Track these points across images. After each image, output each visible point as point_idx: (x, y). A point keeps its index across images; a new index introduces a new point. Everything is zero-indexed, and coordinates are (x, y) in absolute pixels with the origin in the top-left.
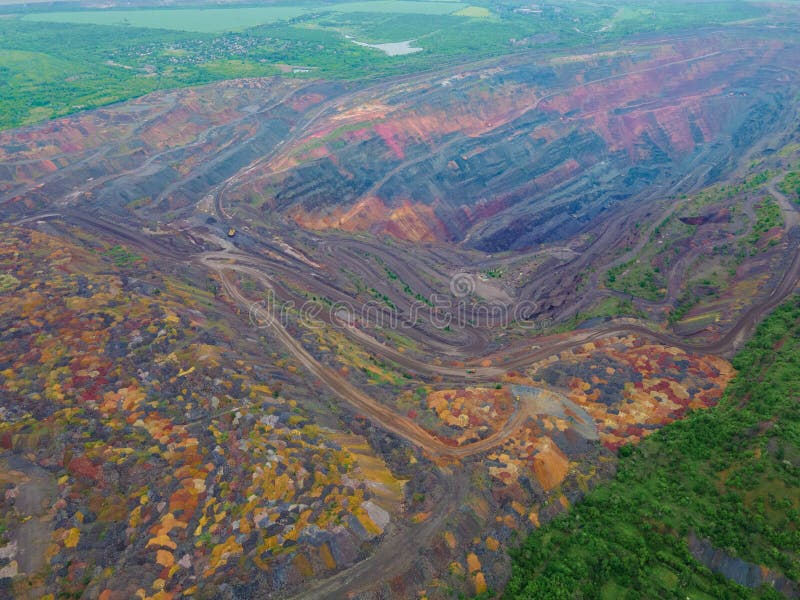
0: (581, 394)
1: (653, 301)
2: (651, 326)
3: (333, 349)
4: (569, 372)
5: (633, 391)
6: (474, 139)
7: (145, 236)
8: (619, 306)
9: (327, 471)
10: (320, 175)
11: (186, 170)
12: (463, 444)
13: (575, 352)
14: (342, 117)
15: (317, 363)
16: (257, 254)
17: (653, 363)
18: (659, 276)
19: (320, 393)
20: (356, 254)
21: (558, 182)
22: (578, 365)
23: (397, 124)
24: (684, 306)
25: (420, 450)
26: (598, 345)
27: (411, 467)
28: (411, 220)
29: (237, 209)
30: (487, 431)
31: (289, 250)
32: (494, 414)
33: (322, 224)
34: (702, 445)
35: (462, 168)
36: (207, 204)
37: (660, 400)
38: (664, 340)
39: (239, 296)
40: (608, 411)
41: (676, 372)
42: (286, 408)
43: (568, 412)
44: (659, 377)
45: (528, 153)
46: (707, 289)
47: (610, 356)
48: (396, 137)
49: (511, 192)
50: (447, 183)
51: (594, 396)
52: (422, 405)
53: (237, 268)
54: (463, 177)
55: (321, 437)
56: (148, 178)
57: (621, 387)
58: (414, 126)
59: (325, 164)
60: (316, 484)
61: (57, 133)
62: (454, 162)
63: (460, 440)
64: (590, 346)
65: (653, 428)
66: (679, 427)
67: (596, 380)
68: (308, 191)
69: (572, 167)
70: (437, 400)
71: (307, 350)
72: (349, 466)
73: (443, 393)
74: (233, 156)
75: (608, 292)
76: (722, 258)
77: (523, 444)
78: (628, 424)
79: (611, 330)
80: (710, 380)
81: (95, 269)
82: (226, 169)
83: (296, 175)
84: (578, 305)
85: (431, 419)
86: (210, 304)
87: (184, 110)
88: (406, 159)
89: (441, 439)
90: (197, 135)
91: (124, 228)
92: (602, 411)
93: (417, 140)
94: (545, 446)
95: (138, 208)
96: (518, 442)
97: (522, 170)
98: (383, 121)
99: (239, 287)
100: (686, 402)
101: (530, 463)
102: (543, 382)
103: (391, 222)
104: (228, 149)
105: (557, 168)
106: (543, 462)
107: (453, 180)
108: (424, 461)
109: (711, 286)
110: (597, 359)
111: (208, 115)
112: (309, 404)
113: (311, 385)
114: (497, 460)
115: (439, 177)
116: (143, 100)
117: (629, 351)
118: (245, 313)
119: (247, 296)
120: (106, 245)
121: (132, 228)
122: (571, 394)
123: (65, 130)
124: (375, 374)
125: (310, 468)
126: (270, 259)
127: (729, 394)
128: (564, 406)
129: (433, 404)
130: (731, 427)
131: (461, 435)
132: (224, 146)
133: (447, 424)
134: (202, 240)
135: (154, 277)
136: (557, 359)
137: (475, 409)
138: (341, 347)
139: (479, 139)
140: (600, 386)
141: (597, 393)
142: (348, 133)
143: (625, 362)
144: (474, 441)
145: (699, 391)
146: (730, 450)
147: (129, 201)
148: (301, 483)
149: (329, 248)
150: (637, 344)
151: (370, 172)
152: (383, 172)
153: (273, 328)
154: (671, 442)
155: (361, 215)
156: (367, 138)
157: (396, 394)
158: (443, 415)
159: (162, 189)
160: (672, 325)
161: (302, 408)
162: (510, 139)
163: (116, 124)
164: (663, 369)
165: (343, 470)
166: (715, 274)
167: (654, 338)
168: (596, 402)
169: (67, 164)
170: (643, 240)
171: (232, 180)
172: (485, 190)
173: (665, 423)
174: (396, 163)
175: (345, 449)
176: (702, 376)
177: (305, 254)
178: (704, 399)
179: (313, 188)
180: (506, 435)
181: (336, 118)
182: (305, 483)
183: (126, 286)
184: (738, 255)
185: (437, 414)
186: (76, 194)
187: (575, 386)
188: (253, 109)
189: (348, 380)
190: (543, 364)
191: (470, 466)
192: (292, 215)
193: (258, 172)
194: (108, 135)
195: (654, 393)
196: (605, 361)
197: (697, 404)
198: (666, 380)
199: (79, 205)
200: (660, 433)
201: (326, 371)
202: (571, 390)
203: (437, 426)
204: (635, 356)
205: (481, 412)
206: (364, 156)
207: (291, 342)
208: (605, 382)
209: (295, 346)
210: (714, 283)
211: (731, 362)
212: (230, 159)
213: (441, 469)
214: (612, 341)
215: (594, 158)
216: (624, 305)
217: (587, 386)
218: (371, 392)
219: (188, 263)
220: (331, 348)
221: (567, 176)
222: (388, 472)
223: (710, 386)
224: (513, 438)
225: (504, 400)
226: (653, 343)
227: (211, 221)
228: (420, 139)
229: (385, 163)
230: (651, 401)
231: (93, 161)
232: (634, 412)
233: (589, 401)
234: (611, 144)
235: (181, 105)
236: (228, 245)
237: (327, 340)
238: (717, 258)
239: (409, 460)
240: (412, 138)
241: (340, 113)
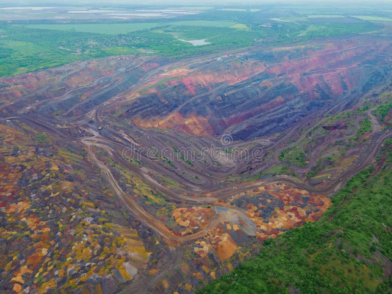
0: (252, 212)
1: (301, 167)
2: (295, 179)
3: (133, 186)
4: (248, 201)
5: (278, 211)
6: (231, 86)
7: (58, 129)
8: (282, 169)
9: (110, 246)
10: (151, 102)
11: (84, 98)
12: (184, 235)
13: (254, 191)
14: (165, 74)
15: (123, 192)
16: (110, 139)
17: (292, 198)
18: (306, 155)
19: (120, 207)
20: (160, 140)
21: (272, 108)
22: (253, 198)
23: (192, 78)
24: (316, 170)
25: (162, 237)
26: (266, 188)
27: (156, 246)
28: (195, 124)
29: (105, 117)
30: (197, 229)
31: (126, 137)
32: (203, 221)
33: (149, 125)
34: (305, 240)
35: (223, 100)
36: (91, 114)
37: (291, 216)
38: (300, 187)
39: (95, 158)
40: (264, 222)
41: (302, 203)
42: (99, 214)
43: (240, 221)
44: (293, 205)
45: (258, 93)
46: (329, 162)
47: (270, 193)
48: (191, 84)
49: (248, 112)
50: (215, 107)
51: (258, 214)
52: (169, 215)
53: (97, 145)
54: (224, 104)
55: (112, 230)
56: (65, 101)
57: (273, 209)
58: (201, 79)
59: (154, 96)
60: (103, 253)
61: (25, 79)
62: (220, 97)
63: (183, 233)
64: (262, 188)
65: (284, 231)
66: (297, 230)
67: (261, 205)
68: (144, 109)
69: (280, 100)
70: (176, 213)
71: (120, 186)
72: (122, 244)
73: (180, 209)
74: (109, 91)
75: (278, 162)
76: (339, 147)
77: (214, 236)
78: (272, 228)
79: (274, 180)
80: (318, 207)
81: (27, 144)
82: (105, 97)
83: (138, 101)
84: (263, 168)
85: (171, 222)
86: (78, 162)
87: (89, 69)
88: (196, 95)
89: (174, 233)
90: (93, 81)
91: (48, 125)
92: (261, 221)
93: (202, 86)
94: (225, 238)
95: (57, 115)
96: (211, 235)
97: (254, 101)
98: (186, 77)
99: (96, 154)
100: (303, 218)
101: (215, 246)
102: (235, 205)
103: (184, 124)
104: (106, 88)
105: (272, 101)
106: (222, 246)
107: (219, 105)
108: (163, 243)
109: (331, 160)
110: (264, 195)
111: (100, 72)
112: (113, 213)
113: (117, 203)
114: (199, 244)
115: (212, 104)
116: (70, 65)
117: (281, 191)
118: (96, 167)
119: (99, 159)
120: (35, 132)
121: (52, 125)
122: (247, 212)
123: (29, 78)
124: (151, 199)
125: (102, 244)
126: (116, 141)
127: (326, 215)
128: (239, 218)
129: (174, 215)
130: (322, 231)
131: (184, 231)
132: (105, 87)
133: (179, 225)
134: (84, 131)
135: (53, 148)
136: (244, 194)
137: (194, 218)
138: (137, 185)
139: (234, 86)
140: (262, 208)
141: (260, 212)
142: (167, 82)
143: (277, 197)
144: (190, 234)
145: (311, 213)
146: (317, 243)
147: (54, 112)
148: (95, 252)
149: (148, 137)
150: (286, 188)
151: (177, 101)
152: (184, 101)
153: (107, 174)
154: (291, 238)
155: (169, 121)
156: (177, 84)
157: (157, 209)
158: (177, 221)
159: (71, 106)
160: (308, 179)
161: (107, 214)
162: (249, 86)
163: (55, 76)
164: (296, 201)
165: (118, 246)
166: (334, 154)
167: (296, 186)
168: (259, 216)
169: (27, 94)
170: (303, 137)
171: (106, 103)
172: (235, 110)
173: (291, 228)
174: (190, 97)
175: (122, 236)
176: (315, 205)
177: (133, 139)
178: (313, 217)
179: (147, 108)
180: (207, 232)
181: (163, 75)
182: (97, 252)
183: (37, 152)
184: (347, 146)
185: (175, 220)
186: (29, 108)
187: (250, 208)
188: (122, 70)
189: (136, 201)
190: (237, 196)
191: (184, 246)
192: (134, 121)
193: (120, 100)
194: (49, 81)
195: (289, 213)
196: (267, 196)
197: (309, 219)
198: (296, 207)
199: (29, 113)
200: (287, 233)
201: (127, 197)
202: (247, 210)
203: (173, 226)
204: (283, 194)
205: (197, 220)
206: (175, 93)
207: (114, 182)
208: (265, 207)
209: (115, 184)
210: (333, 159)
211: (331, 198)
212: (108, 93)
213: (170, 247)
214: (273, 186)
215: (292, 96)
216: (285, 168)
217: (256, 208)
218: (145, 208)
219: (75, 142)
220: (133, 185)
221: (278, 105)
222: (143, 248)
223: (318, 210)
224: (210, 233)
225: (210, 214)
226: (295, 188)
227: (91, 122)
228: (204, 85)
229: (185, 97)
230: (287, 217)
231: (39, 93)
232: (276, 222)
233: (255, 216)
234: (301, 90)
235: (87, 67)
236: (96, 134)
237: (131, 181)
238: (337, 146)
239: (155, 242)
240: (200, 85)
241: (165, 72)
